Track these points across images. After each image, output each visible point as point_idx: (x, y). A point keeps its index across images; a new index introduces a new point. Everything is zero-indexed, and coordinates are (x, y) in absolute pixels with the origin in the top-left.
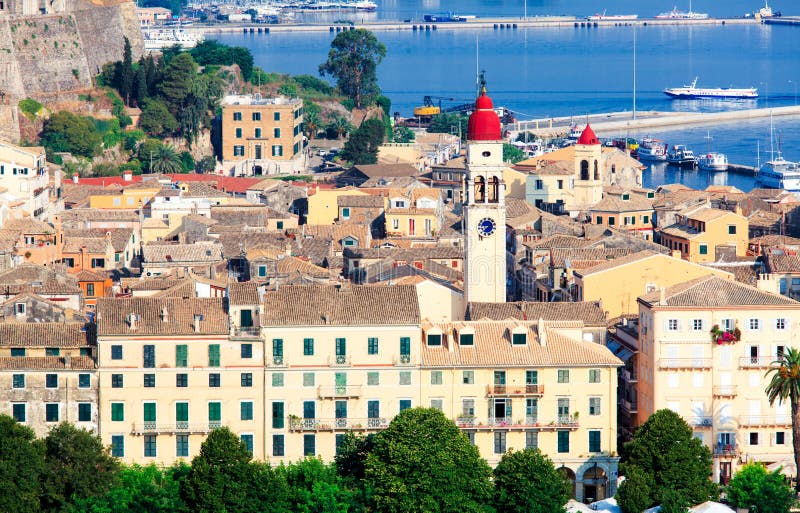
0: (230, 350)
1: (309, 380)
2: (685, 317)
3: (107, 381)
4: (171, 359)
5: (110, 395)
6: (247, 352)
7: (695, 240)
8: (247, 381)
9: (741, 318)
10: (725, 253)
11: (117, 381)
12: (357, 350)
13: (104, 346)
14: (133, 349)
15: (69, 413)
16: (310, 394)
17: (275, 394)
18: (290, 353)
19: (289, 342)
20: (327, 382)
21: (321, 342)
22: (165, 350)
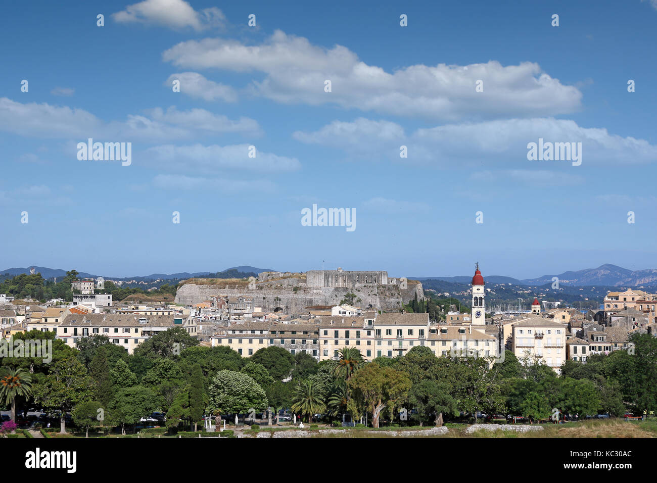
0: (364, 333)
1: (390, 344)
2: (525, 330)
3: (322, 342)
4: (344, 336)
5: (323, 346)
6: (369, 334)
8: (369, 343)
9: (544, 330)
11: (326, 342)
12: (405, 334)
13: (322, 331)
14: (331, 332)
15: (309, 352)
16: (390, 348)
17: (378, 348)
18: (384, 334)
19: (384, 329)
20: (396, 344)
21: (394, 329)
22: (342, 332)
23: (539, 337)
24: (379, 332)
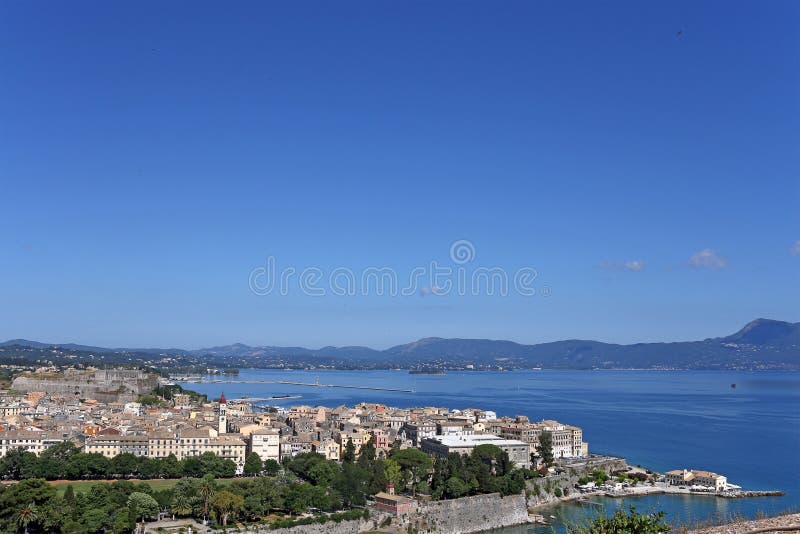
0: (174, 442)
1: (188, 448)
2: (258, 437)
3: (150, 447)
4: (163, 444)
5: (151, 450)
6: (177, 442)
7: (261, 422)
8: (177, 447)
9: (268, 436)
10: (266, 424)
11: (152, 448)
12: (197, 442)
13: (150, 441)
14: (156, 441)
15: (143, 453)
16: (189, 451)
17: (182, 450)
18: (185, 442)
19: (185, 440)
20: (192, 448)
21: (191, 440)
22: (162, 441)
23: (265, 440)
24: (182, 441)
